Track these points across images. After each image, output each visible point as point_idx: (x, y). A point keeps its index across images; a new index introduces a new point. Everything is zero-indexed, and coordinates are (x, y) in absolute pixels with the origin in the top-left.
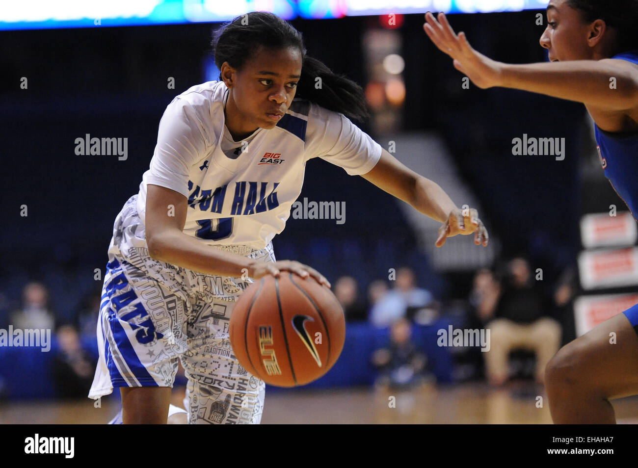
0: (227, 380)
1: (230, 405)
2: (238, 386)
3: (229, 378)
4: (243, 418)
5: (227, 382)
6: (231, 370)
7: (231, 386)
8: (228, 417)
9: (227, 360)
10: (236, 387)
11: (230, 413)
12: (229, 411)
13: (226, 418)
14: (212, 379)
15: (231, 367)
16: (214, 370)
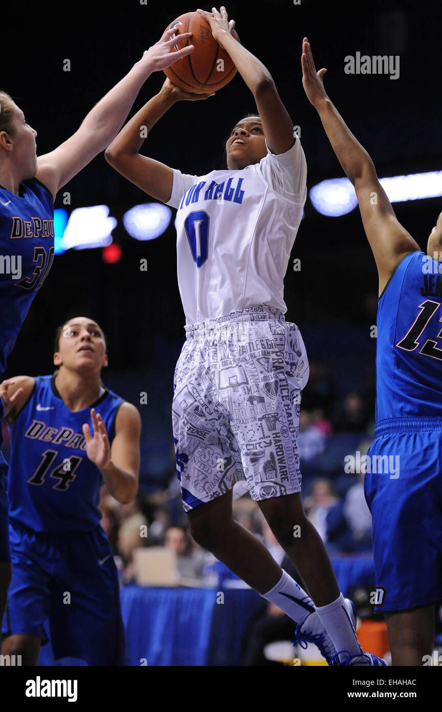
0: (264, 440)
1: (276, 460)
2: (274, 440)
3: (264, 438)
4: (290, 465)
5: (264, 442)
6: (263, 431)
7: (269, 443)
8: (280, 470)
9: (257, 424)
10: (273, 442)
11: (279, 466)
12: (278, 465)
13: (278, 471)
14: (253, 445)
15: (262, 428)
16: (252, 437)
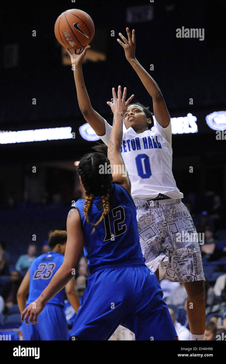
1: (193, 264)
2: (193, 255)
7: (190, 257)
8: (195, 269)
